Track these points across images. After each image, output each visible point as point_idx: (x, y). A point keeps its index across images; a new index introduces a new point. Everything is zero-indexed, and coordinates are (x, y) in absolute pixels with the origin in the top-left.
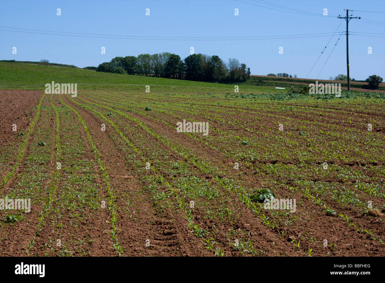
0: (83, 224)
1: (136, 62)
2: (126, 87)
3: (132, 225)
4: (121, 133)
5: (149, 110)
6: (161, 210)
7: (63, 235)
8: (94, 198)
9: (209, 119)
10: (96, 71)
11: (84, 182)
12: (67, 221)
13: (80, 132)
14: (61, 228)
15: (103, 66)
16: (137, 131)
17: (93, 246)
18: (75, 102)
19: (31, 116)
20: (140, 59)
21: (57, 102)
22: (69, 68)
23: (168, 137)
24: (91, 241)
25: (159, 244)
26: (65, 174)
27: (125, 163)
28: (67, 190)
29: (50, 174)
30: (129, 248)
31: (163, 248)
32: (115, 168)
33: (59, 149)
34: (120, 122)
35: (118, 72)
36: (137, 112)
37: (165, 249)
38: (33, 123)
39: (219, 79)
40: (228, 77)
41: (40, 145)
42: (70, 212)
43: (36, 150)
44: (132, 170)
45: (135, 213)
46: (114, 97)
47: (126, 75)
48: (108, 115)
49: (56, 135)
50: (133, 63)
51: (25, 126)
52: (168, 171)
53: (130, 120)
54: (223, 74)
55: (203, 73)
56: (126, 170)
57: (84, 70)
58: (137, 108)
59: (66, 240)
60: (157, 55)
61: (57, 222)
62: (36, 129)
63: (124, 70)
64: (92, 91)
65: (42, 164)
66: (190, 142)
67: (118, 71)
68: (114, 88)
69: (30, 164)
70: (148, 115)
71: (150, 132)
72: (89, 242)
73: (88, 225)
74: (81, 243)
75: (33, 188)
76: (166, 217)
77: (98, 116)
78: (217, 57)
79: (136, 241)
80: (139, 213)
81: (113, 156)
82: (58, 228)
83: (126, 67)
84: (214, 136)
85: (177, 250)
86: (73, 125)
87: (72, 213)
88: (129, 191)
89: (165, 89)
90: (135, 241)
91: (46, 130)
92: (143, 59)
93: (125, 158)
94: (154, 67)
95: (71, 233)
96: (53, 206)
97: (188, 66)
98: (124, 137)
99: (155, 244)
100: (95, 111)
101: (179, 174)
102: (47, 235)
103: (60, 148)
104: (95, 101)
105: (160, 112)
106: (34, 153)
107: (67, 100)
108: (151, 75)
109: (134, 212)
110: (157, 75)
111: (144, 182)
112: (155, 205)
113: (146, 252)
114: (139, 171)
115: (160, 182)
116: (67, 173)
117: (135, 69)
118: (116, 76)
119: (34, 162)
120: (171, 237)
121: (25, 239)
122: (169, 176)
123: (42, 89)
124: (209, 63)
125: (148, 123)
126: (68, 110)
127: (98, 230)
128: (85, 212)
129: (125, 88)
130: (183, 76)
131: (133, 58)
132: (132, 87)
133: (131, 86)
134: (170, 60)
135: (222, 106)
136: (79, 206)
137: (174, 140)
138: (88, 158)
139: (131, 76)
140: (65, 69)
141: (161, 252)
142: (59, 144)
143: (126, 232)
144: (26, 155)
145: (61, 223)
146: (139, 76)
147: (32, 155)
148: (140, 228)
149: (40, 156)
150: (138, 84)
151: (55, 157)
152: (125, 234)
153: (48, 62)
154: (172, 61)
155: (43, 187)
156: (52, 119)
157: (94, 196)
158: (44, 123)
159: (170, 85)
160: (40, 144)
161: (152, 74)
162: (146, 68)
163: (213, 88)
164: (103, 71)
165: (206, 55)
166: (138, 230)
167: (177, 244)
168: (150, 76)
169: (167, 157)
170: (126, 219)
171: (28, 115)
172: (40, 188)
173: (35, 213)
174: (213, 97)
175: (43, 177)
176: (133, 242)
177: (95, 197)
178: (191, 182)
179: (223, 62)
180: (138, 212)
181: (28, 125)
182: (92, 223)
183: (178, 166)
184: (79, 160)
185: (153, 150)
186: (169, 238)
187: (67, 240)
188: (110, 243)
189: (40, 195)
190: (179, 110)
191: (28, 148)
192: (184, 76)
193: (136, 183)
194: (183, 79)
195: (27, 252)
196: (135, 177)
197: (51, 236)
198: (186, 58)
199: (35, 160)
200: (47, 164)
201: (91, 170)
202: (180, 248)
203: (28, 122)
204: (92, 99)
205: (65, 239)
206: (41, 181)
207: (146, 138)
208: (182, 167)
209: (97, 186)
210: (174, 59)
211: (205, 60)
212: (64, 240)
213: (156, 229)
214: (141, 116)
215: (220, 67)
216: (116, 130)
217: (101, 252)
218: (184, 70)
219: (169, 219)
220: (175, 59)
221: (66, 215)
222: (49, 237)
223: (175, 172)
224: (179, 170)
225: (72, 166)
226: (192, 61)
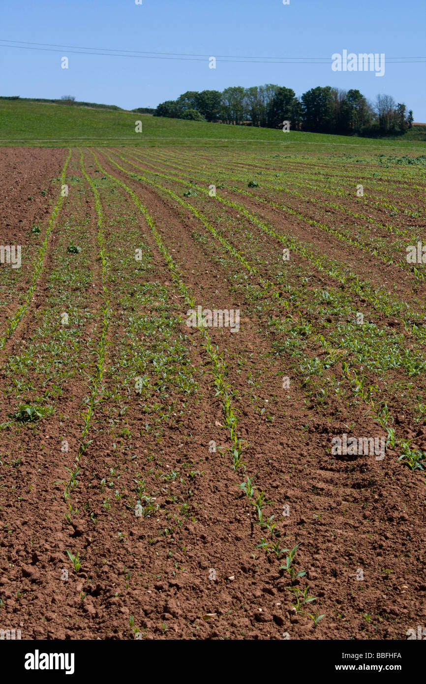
0: (171, 428)
1: (221, 100)
2: (206, 144)
3: (269, 433)
4: (213, 230)
5: (255, 186)
6: (322, 400)
7: (135, 456)
8: (184, 367)
9: (366, 205)
10: (154, 116)
11: (160, 330)
12: (138, 420)
13: (140, 228)
14: (127, 436)
15: (165, 107)
16: (241, 226)
17: (200, 488)
18: (122, 169)
19: (52, 195)
20: (227, 96)
21: (92, 168)
22: (109, 110)
23: (300, 239)
24: (193, 473)
25: (332, 481)
26: (122, 313)
27: (230, 291)
28: (130, 347)
29: (93, 311)
30: (271, 489)
31: (341, 490)
32: (213, 301)
33: (105, 259)
34: (208, 209)
35: (190, 117)
36: (234, 189)
37: (348, 495)
38: (56, 208)
39: (360, 130)
40: (374, 126)
41: (70, 251)
42: (141, 399)
43: (64, 261)
44: (244, 304)
45: (269, 403)
46: (187, 161)
47: (203, 123)
48: (185, 195)
49: (98, 232)
50: (215, 103)
51: (43, 215)
52: (314, 310)
53: (225, 206)
54: (368, 121)
55: (333, 119)
56: (234, 304)
57: (133, 113)
58: (232, 181)
59: (141, 468)
60: (256, 88)
61: (118, 421)
62: (61, 221)
63: (199, 114)
64: (148, 150)
65: (77, 289)
66: (342, 248)
67: (190, 115)
68: (185, 145)
69: (55, 288)
70: (254, 195)
71: (265, 228)
72: (190, 476)
73: (180, 432)
74: (174, 478)
75: (65, 341)
76: (332, 414)
77: (167, 197)
78: (357, 92)
79: (284, 472)
80: (276, 403)
81: (205, 276)
82: (122, 436)
83: (203, 109)
84: (384, 237)
85: (376, 501)
86: (126, 214)
87: (146, 400)
88: (246, 351)
89: (271, 146)
90: (282, 471)
91: (80, 223)
92: (232, 94)
93: (228, 280)
94: (251, 108)
95: (149, 449)
96: (106, 382)
97: (308, 108)
98: (221, 239)
99: (324, 482)
100: (160, 187)
101: (336, 315)
102: (102, 454)
103: (107, 258)
104: (156, 167)
105: (274, 190)
106: (61, 267)
107: (109, 165)
108: (245, 122)
109: (267, 401)
110: (254, 123)
111: (274, 333)
112: (305, 386)
113: (309, 502)
114: (260, 308)
115: (304, 334)
116: (125, 309)
117: (218, 113)
118: (187, 125)
119: (62, 286)
120: (355, 466)
121: (60, 463)
122: (316, 319)
123: (64, 147)
124: (344, 103)
125: (259, 211)
126: (113, 185)
127: (202, 445)
128: (170, 400)
129: (204, 145)
130: (298, 124)
131: (215, 95)
132: (215, 143)
133: (213, 141)
134: (277, 98)
135: (381, 180)
136: (156, 384)
137: (311, 245)
138: (160, 278)
139: (211, 124)
140: (102, 112)
141: (341, 504)
142: (104, 250)
143: (259, 449)
144: (48, 270)
145: (127, 425)
146: (225, 125)
147: (57, 271)
148: (284, 440)
149: (72, 273)
150: (225, 138)
151: (99, 275)
152: (257, 456)
153: (74, 99)
154: (281, 99)
155: (84, 340)
156: (87, 202)
157: (182, 361)
158: (74, 208)
159: (279, 139)
160: (71, 249)
161: (247, 120)
162: (236, 111)
163: (352, 145)
164: (164, 116)
165: (339, 90)
166: (281, 444)
167: (372, 484)
168: (243, 124)
169: (307, 280)
170: (254, 416)
171: (46, 194)
172: (78, 342)
173: (74, 398)
174: (357, 161)
175: (81, 318)
176: (277, 474)
177: (184, 364)
178: (364, 335)
179: (367, 101)
180: (274, 400)
181: (47, 212)
182: (188, 427)
183: (331, 298)
184: (145, 284)
185: (276, 263)
186: (351, 467)
187: (143, 468)
188: (232, 478)
189: (79, 357)
190: (308, 186)
191: (50, 257)
192: (301, 124)
193: (258, 335)
194: (299, 130)
195: (66, 496)
196: (253, 320)
197: (110, 456)
198: (304, 94)
199: (65, 282)
200: (86, 290)
201: (168, 304)
202: (380, 495)
203: (46, 206)
204: (150, 164)
205: (139, 465)
206: (79, 325)
207: (260, 240)
208: (339, 302)
209: (184, 340)
210: (283, 96)
211: (336, 97)
212: (137, 468)
213: (319, 443)
214: (243, 198)
215: (362, 109)
216: (204, 224)
217: (218, 502)
218: (301, 115)
219: (342, 421)
220: (286, 95)
221: (134, 407)
222: (107, 459)
223: (328, 311)
224: (334, 307)
225: (132, 295)
226: (314, 99)
